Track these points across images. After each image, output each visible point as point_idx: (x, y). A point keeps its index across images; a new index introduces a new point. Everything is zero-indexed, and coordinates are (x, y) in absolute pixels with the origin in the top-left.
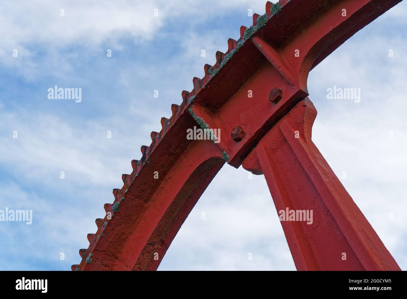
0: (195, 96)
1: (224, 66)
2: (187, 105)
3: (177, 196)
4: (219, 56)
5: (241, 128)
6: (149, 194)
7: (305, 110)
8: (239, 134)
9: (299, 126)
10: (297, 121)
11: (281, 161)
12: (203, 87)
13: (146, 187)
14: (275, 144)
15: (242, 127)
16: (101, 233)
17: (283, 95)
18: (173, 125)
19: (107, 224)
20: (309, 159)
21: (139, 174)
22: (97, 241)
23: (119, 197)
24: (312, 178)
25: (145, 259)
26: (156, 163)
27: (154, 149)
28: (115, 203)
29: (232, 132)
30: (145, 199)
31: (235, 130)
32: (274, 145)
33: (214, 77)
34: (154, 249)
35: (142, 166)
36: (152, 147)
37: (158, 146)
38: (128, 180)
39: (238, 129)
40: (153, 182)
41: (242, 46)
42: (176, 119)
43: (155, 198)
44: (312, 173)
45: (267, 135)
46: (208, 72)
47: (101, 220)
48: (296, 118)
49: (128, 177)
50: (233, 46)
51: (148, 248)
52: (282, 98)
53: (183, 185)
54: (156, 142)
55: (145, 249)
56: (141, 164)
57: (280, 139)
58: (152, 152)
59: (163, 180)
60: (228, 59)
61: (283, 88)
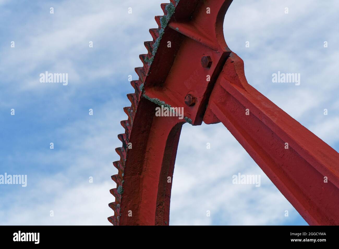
0: (143, 84)
1: (156, 54)
2: (140, 93)
3: (163, 162)
4: (147, 46)
5: (190, 95)
6: (140, 168)
7: (234, 65)
8: (191, 101)
9: (235, 79)
10: (232, 76)
11: (233, 111)
12: (147, 75)
13: (136, 164)
14: (222, 98)
15: (191, 93)
16: (118, 214)
17: (212, 60)
18: (136, 112)
19: (120, 205)
20: (255, 107)
21: (127, 158)
22: (118, 221)
23: (119, 182)
24: (264, 122)
25: (160, 217)
26: (136, 144)
27: (129, 135)
28: (119, 187)
29: (185, 100)
30: (138, 172)
31: (186, 98)
32: (222, 100)
33: (152, 64)
34: (163, 207)
35: (126, 152)
36: (127, 134)
37: (131, 132)
38: (119, 165)
39: (189, 96)
40: (139, 158)
41: (164, 34)
42: (137, 107)
43: (146, 168)
44: (263, 118)
45: (212, 92)
46: (144, 61)
47: (113, 204)
48: (230, 74)
49: (119, 164)
50: (156, 35)
51: (159, 209)
52: (213, 62)
53: (164, 152)
54: (129, 129)
55: (156, 210)
56: (125, 151)
57: (225, 94)
58: (129, 138)
59: (145, 153)
60: (156, 47)
61: (209, 54)
